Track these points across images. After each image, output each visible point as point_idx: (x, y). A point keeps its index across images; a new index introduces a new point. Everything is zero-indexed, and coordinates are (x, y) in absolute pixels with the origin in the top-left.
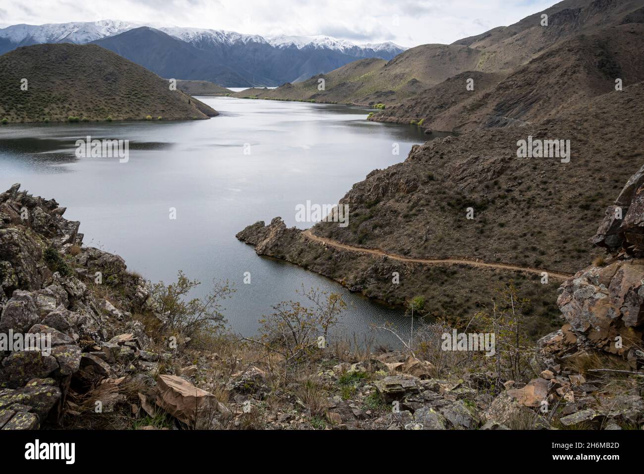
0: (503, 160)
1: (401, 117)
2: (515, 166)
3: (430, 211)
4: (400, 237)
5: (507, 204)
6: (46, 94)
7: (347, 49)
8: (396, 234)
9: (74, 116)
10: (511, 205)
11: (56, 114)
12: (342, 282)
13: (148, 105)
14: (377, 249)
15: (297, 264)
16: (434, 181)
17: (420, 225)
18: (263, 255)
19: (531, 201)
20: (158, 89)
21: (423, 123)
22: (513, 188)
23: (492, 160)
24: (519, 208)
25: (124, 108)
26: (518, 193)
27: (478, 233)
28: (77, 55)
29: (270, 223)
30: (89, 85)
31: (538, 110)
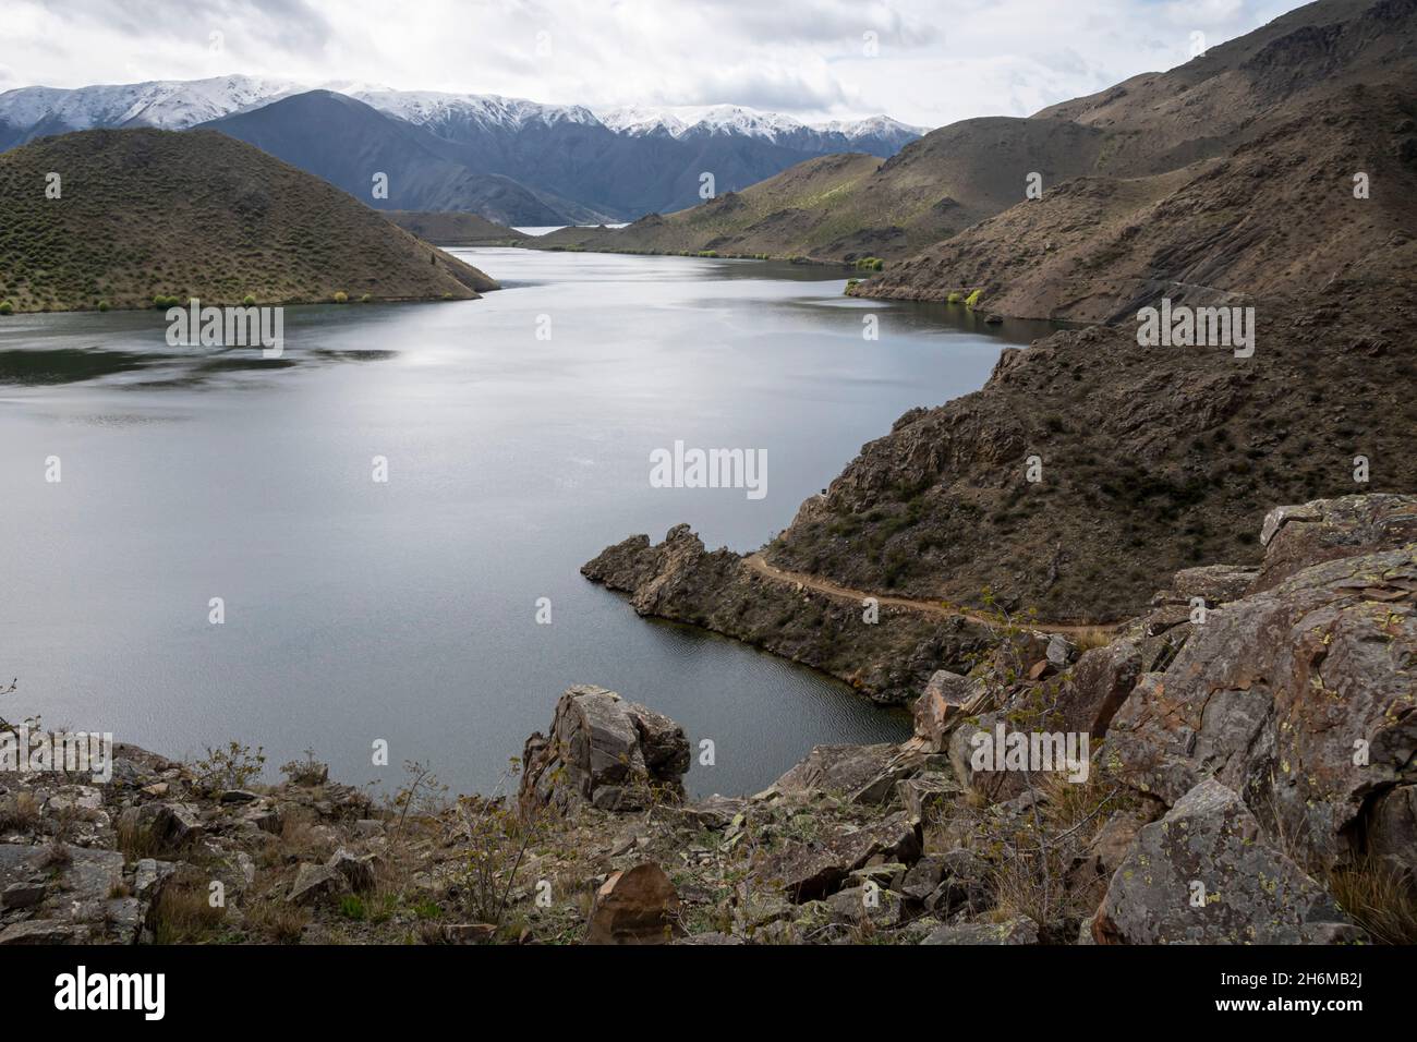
0: (1234, 381)
1: (925, 287)
2: (1266, 394)
3: (1058, 506)
4: (989, 569)
5: (1253, 486)
6: (102, 244)
7: (784, 133)
8: (978, 563)
9: (167, 295)
10: (1263, 489)
11: (125, 291)
12: (854, 680)
13: (337, 267)
14: (932, 599)
15: (736, 637)
16: (1064, 432)
17: (1038, 542)
18: (651, 616)
19: (1317, 478)
20: (361, 232)
21: (980, 299)
22: (1265, 449)
23: (1207, 382)
24: (1286, 495)
25: (282, 276)
26: (1281, 460)
27: (1186, 558)
28: (171, 154)
29: (663, 539)
30: (200, 223)
31: (1258, 263)
